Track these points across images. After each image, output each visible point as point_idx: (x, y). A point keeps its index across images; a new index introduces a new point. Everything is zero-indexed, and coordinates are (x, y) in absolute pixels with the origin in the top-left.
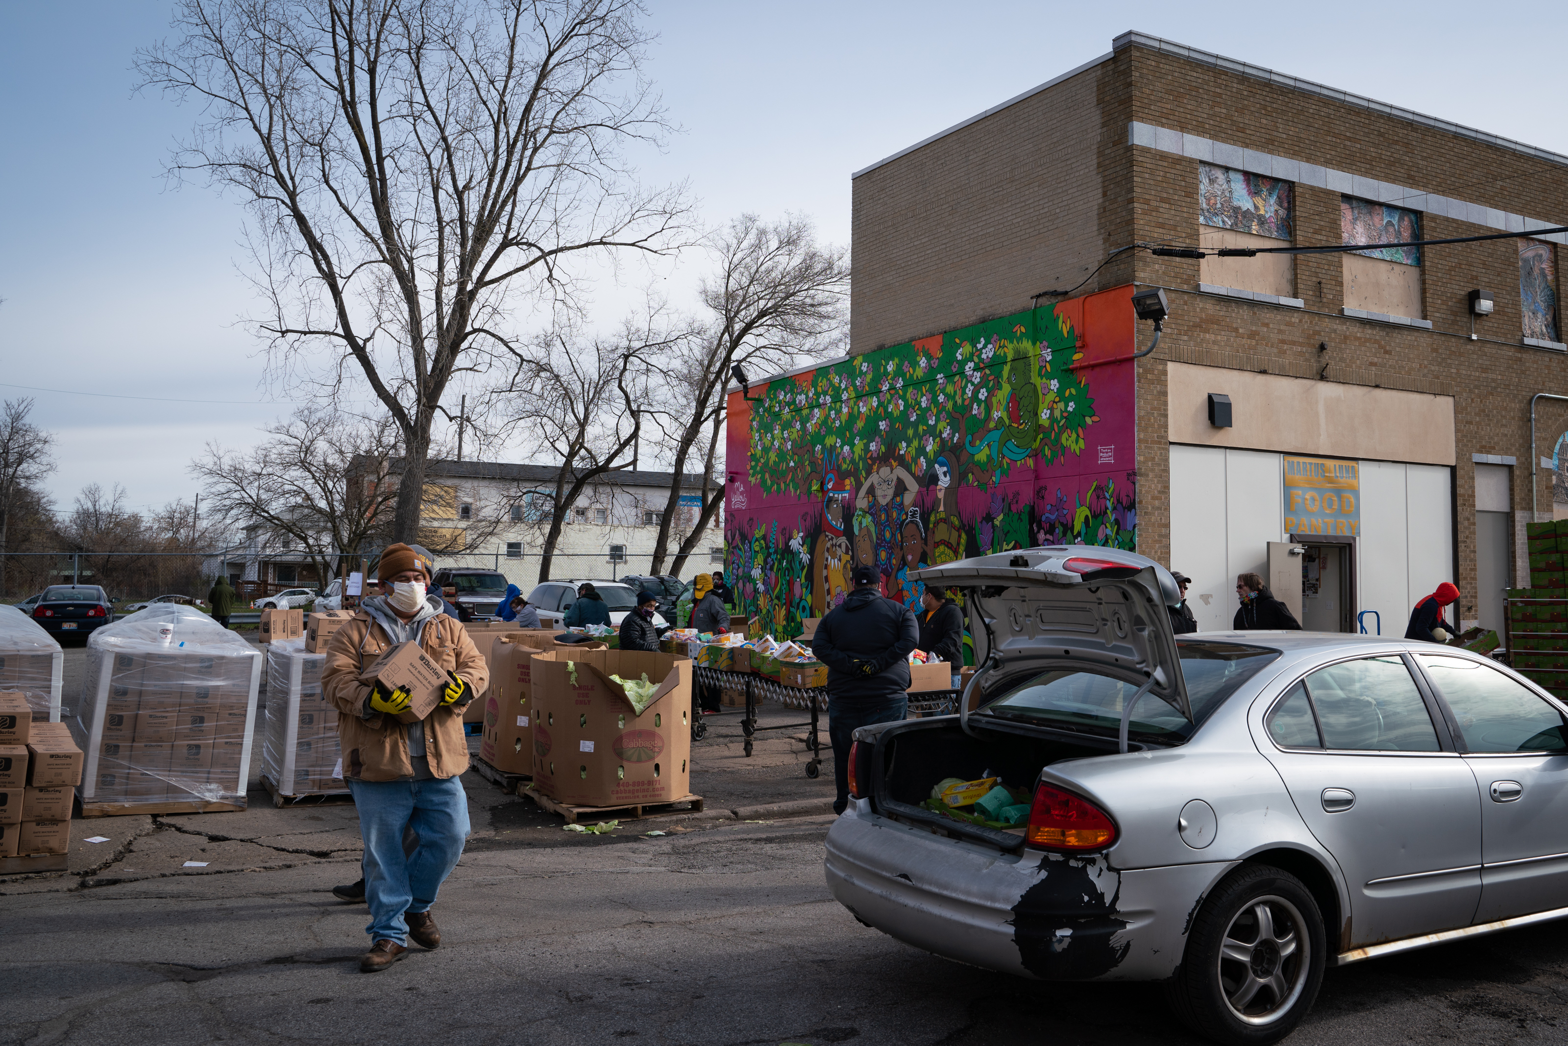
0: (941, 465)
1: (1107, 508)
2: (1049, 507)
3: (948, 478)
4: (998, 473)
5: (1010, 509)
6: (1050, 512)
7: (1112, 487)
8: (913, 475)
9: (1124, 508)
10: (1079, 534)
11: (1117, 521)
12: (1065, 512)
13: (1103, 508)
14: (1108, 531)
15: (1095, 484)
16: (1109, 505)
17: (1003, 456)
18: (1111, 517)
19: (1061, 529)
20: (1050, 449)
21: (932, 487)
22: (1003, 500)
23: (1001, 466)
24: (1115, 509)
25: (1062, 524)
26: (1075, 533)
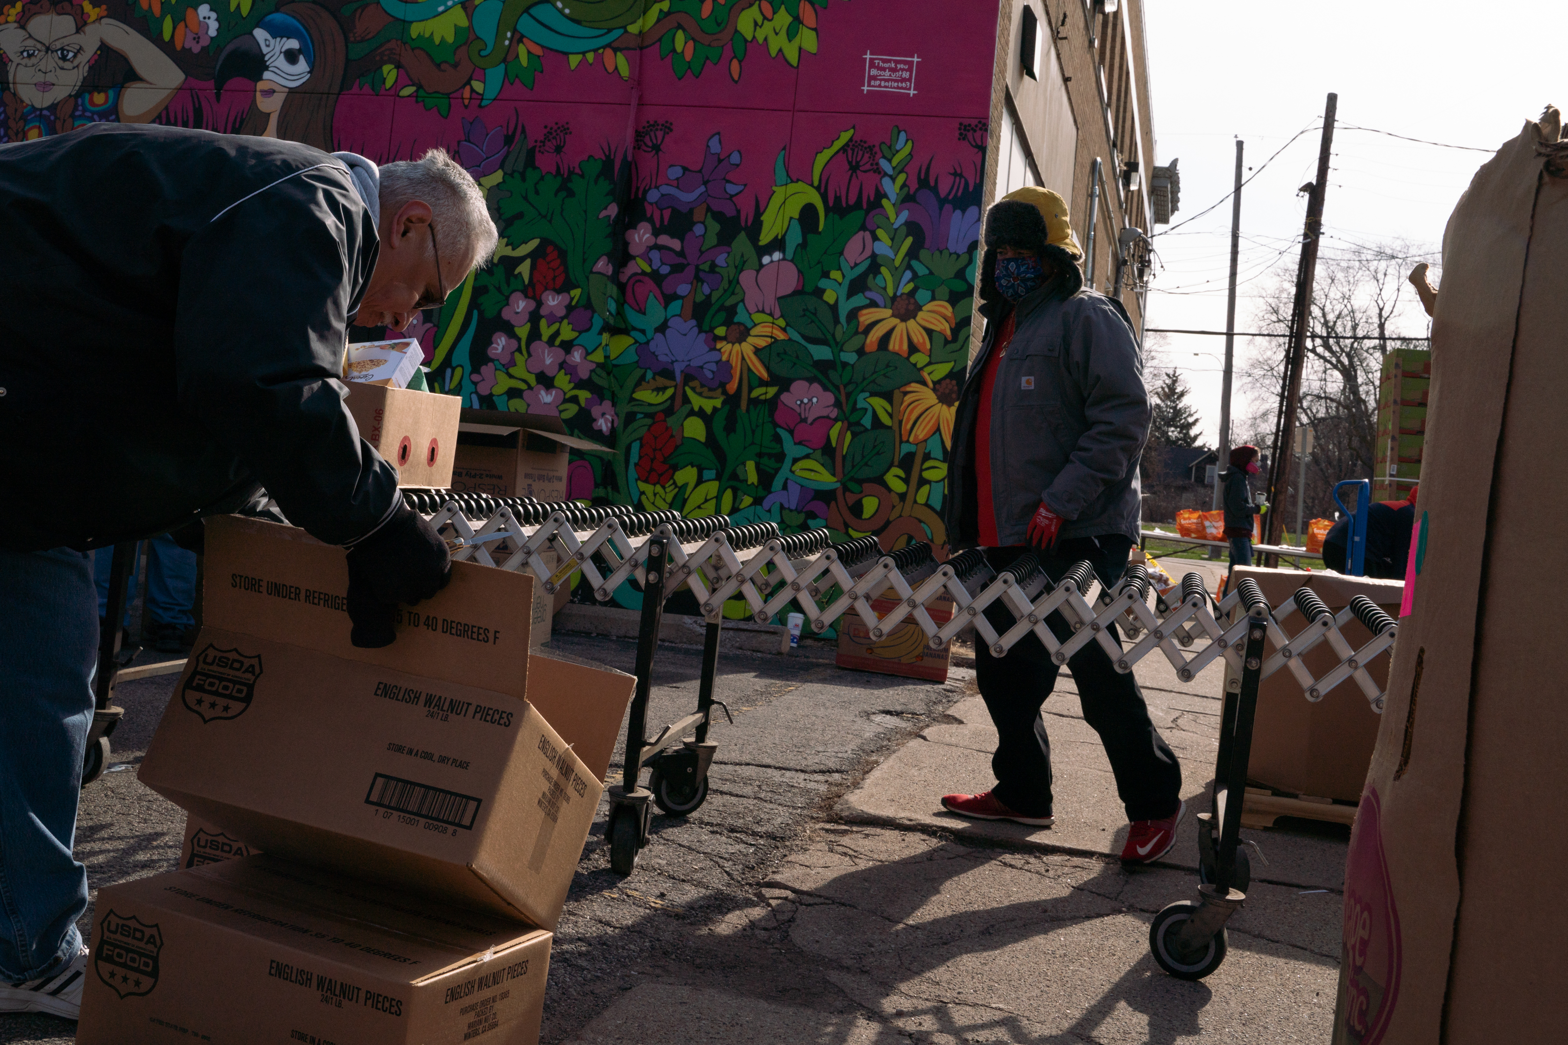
0: (277, 32)
1: (881, 195)
2: (675, 172)
3: (302, 66)
4: (495, 75)
5: (530, 162)
6: (678, 184)
7: (904, 149)
8: (168, 48)
9: (942, 202)
10: (778, 244)
11: (912, 228)
12: (732, 189)
13: (869, 192)
14: (884, 246)
15: (845, 137)
16: (892, 189)
17: (517, 37)
18: (897, 217)
19: (714, 227)
20: (691, 38)
21: (235, 83)
22: (509, 140)
23: (508, 57)
24: (907, 199)
25: (718, 216)
26: (765, 239)
